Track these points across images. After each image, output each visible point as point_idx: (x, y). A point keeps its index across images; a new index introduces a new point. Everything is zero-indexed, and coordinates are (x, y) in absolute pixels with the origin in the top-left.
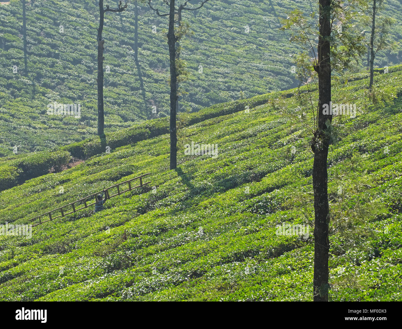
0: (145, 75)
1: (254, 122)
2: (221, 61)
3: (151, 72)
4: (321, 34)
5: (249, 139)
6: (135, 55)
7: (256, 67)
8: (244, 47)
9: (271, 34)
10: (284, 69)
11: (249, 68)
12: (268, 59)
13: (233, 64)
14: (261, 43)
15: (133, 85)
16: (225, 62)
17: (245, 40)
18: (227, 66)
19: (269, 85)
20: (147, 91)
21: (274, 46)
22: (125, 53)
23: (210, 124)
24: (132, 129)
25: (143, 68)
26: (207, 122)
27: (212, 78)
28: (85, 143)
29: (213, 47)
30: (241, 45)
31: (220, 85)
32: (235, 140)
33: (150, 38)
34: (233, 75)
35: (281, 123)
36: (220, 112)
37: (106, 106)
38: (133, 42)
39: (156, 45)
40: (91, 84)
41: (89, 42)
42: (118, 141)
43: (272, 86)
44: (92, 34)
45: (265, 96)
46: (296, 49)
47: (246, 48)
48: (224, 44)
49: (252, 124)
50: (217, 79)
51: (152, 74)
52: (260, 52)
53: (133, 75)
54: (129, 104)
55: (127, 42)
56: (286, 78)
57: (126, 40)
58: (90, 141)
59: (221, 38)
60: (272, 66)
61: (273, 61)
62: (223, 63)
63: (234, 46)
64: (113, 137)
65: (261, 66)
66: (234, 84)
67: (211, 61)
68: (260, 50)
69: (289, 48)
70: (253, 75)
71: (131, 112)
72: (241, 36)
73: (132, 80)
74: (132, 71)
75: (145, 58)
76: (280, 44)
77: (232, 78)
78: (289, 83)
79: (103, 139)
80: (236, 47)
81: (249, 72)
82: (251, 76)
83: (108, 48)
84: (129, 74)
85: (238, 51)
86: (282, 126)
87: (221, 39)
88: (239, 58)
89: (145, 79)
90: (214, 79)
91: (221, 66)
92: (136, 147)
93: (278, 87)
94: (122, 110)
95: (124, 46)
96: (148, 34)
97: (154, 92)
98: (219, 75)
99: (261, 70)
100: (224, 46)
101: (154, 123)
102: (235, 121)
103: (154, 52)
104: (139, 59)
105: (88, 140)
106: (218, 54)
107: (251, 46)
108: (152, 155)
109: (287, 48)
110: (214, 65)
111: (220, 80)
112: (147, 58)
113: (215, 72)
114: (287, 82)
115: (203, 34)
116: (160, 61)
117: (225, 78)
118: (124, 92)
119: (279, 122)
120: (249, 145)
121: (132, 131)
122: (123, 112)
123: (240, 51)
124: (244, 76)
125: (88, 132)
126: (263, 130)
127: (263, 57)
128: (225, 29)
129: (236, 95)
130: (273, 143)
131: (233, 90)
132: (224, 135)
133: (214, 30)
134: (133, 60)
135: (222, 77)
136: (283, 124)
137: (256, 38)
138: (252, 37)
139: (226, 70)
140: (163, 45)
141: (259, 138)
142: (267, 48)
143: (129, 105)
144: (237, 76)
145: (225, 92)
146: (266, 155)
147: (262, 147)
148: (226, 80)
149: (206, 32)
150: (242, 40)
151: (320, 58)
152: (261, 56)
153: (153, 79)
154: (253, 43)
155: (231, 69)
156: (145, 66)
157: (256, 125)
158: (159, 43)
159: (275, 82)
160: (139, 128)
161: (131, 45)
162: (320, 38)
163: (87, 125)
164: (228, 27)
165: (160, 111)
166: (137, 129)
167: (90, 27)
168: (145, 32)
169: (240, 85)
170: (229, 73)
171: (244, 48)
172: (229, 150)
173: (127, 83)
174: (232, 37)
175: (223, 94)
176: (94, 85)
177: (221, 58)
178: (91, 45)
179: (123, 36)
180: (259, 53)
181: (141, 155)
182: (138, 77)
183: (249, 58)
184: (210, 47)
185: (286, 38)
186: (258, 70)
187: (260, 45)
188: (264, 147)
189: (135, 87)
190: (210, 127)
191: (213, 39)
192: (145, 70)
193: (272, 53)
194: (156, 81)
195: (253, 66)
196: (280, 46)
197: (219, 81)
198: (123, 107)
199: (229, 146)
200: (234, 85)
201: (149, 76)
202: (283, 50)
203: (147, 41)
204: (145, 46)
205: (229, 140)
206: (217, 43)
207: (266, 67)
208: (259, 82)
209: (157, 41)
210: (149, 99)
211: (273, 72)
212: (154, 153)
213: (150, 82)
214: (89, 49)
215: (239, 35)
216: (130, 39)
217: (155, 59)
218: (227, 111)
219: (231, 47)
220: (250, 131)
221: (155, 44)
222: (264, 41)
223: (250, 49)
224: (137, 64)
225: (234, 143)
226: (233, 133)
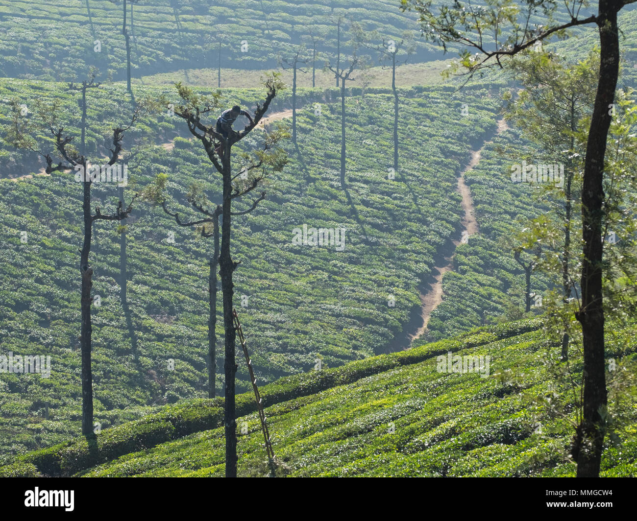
0: (140, 328)
1: (363, 406)
2: (270, 301)
3: (150, 322)
4: (586, 256)
5: (360, 437)
6: (122, 294)
7: (330, 310)
8: (307, 275)
9: (352, 254)
10: (378, 314)
11: (318, 313)
12: (349, 297)
13: (290, 306)
14: (336, 269)
15: (121, 345)
16: (276, 303)
17: (310, 264)
18: (279, 311)
19: (354, 341)
20: (144, 356)
21: (358, 273)
22: (105, 290)
23: (282, 413)
24: (143, 423)
25: (136, 316)
26: (276, 408)
27: (256, 331)
28: (61, 449)
29: (254, 278)
30: (302, 273)
31: (269, 342)
32: (335, 440)
33: (146, 263)
34: (290, 325)
35: (412, 408)
36: (294, 391)
37: (75, 383)
38: (118, 271)
39: (157, 276)
40: (47, 345)
41: (43, 271)
42: (120, 443)
43: (358, 343)
44: (47, 259)
45: (370, 361)
46: (396, 279)
47: (311, 278)
48: (272, 272)
49: (360, 410)
50: (264, 332)
51: (152, 325)
52: (335, 284)
53: (119, 328)
54: (113, 378)
55: (107, 270)
56: (382, 329)
57: (106, 267)
58: (69, 445)
59: (268, 261)
60: (356, 309)
61: (359, 300)
62: (273, 306)
63: (290, 275)
64: (110, 437)
65: (338, 308)
66: (293, 340)
67: (253, 302)
68: (335, 280)
69: (384, 278)
70: (325, 324)
71: (118, 393)
72: (303, 258)
73: (119, 337)
74: (118, 320)
75: (139, 298)
76: (369, 270)
77: (289, 330)
78: (387, 338)
79: (92, 440)
80: (294, 276)
81: (318, 320)
82: (321, 326)
83: (75, 281)
84: (113, 326)
85: (298, 283)
86: (417, 414)
87: (267, 264)
88: (299, 295)
89: (141, 334)
90: (259, 333)
91: (270, 310)
92: (156, 454)
93: (369, 344)
94: (103, 389)
95: (103, 277)
96: (143, 257)
97: (156, 356)
98: (267, 326)
99: (338, 316)
100: (273, 276)
101: (181, 411)
102: (328, 406)
103: (154, 287)
104: (128, 300)
105: (67, 444)
106: (264, 289)
107: (319, 274)
108: (186, 468)
109: (382, 277)
110: (258, 309)
111: (268, 333)
112: (143, 298)
113: (259, 321)
114: (383, 335)
115: (236, 256)
116: (164, 302)
117: (277, 330)
118: (104, 358)
119: (408, 407)
120: (362, 446)
121: (143, 426)
122: (105, 392)
123: (300, 284)
124: (309, 328)
125: (45, 428)
126: (382, 420)
127: (341, 293)
128: (274, 246)
129: (298, 359)
130: (405, 444)
131: (293, 352)
132: (312, 431)
133: (256, 247)
134: (119, 301)
135: (272, 328)
136: (417, 410)
137: (328, 261)
138: (321, 258)
139: (278, 317)
140: (170, 276)
141: (379, 435)
142: (346, 277)
143: (114, 380)
144: (299, 326)
145: (279, 355)
146: (399, 464)
147: (387, 451)
148: (279, 333)
149: (241, 252)
150: (303, 265)
151: (586, 299)
152: (337, 292)
153: (155, 334)
154: (323, 270)
155: (286, 315)
156: (140, 312)
157: (366, 411)
158: (163, 272)
159: (362, 336)
160: (154, 421)
161: (114, 275)
162: (585, 263)
163: (43, 417)
164: (278, 242)
165: (168, 389)
166: (151, 422)
167: (43, 245)
168: (138, 253)
169: (305, 342)
170: (284, 322)
171: (308, 278)
172: (328, 457)
173: (110, 342)
174: (286, 259)
175: (276, 359)
176: (52, 346)
177: (270, 297)
178: (45, 277)
179: (99, 260)
180: (334, 287)
181: (166, 468)
182: (127, 331)
183: (316, 296)
184: (249, 277)
185: (379, 261)
186: (333, 315)
187: (335, 273)
188: (390, 450)
189: (123, 349)
190: (284, 416)
191: (254, 263)
192: (140, 318)
193: (356, 286)
194: (160, 338)
195: (324, 309)
196: (369, 273)
197: (267, 337)
198: (104, 383)
199: (326, 450)
200: (294, 342)
201: (146, 330)
202: (375, 281)
203: (141, 269)
204: (139, 277)
205: (324, 440)
206: (261, 270)
207: (346, 310)
208: (335, 336)
209: (158, 268)
210: (148, 370)
211: (358, 318)
212: (189, 465)
213: (149, 340)
214: (42, 284)
215: (298, 257)
216: (112, 265)
217: (156, 300)
218: (305, 389)
219: (284, 277)
220: (359, 423)
221: (155, 273)
222: (341, 266)
223: (318, 280)
224: (126, 309)
225: (335, 445)
226: (329, 427)
